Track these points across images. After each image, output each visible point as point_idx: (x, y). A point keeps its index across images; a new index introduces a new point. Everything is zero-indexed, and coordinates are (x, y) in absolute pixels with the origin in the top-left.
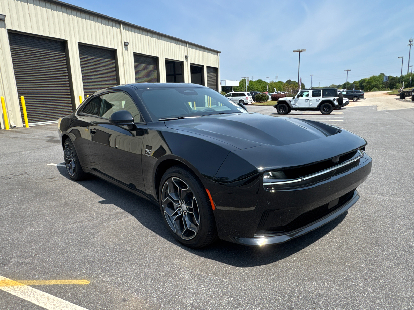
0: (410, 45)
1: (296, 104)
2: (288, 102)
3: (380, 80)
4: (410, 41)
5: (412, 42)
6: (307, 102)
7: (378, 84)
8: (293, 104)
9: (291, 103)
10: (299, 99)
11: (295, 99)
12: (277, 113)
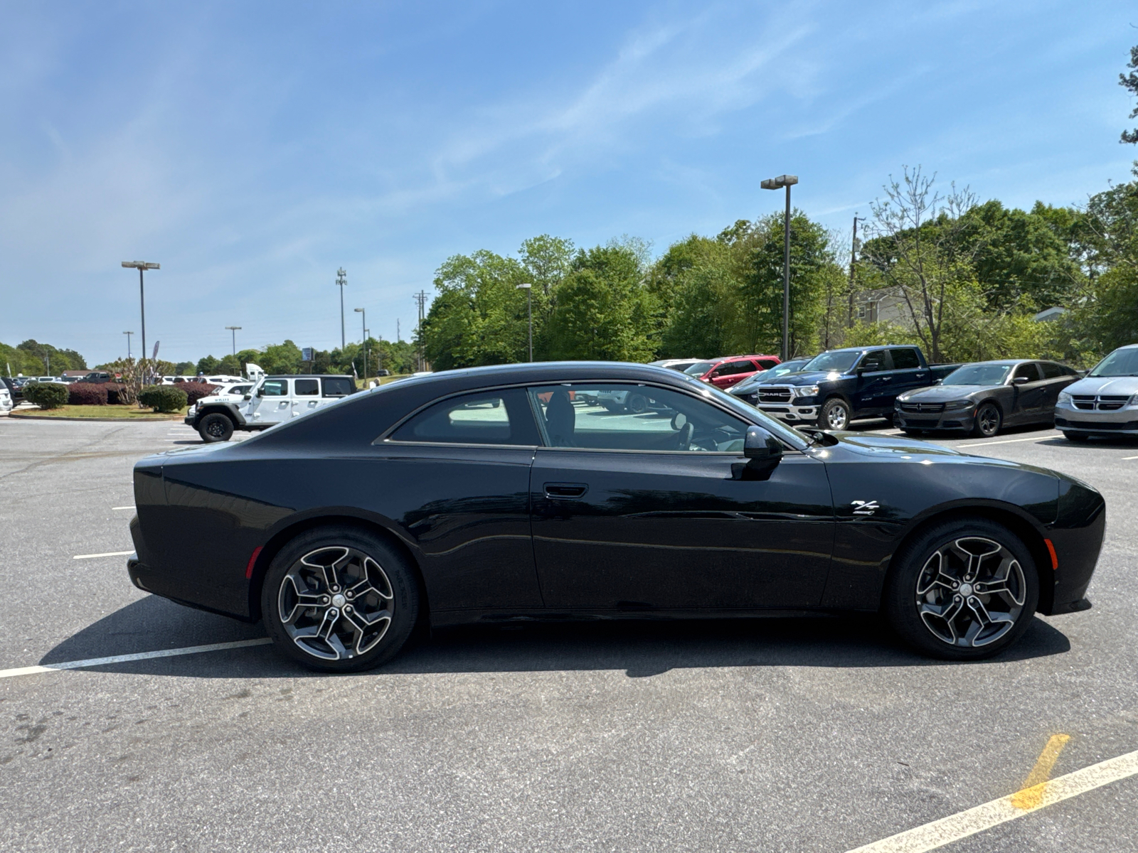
0: (341, 283)
1: (256, 414)
2: (233, 409)
3: (291, 357)
4: (339, 275)
5: (343, 277)
6: (284, 408)
7: (287, 366)
8: (247, 415)
9: (240, 410)
10: (263, 400)
11: (250, 401)
12: (201, 439)
